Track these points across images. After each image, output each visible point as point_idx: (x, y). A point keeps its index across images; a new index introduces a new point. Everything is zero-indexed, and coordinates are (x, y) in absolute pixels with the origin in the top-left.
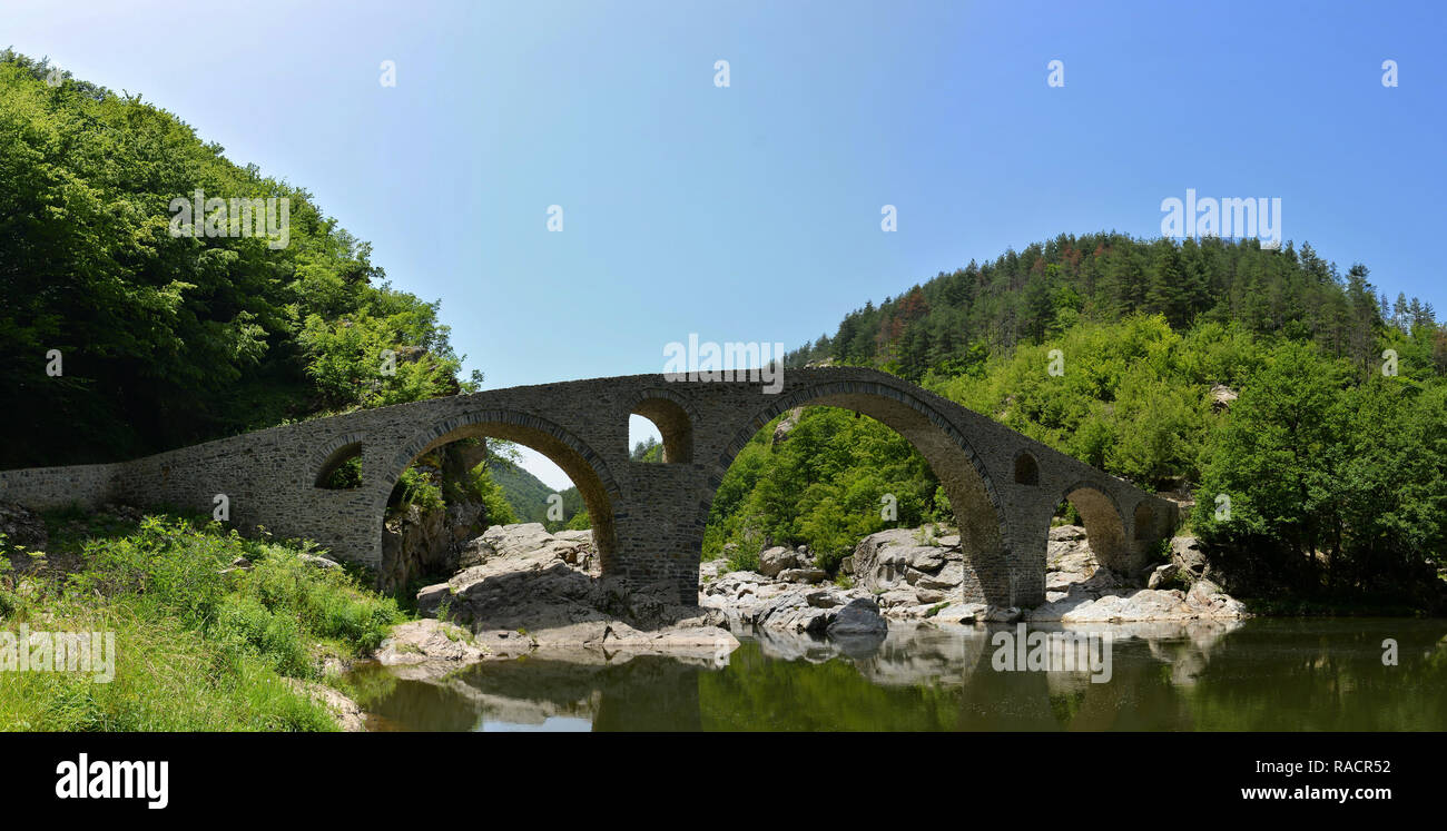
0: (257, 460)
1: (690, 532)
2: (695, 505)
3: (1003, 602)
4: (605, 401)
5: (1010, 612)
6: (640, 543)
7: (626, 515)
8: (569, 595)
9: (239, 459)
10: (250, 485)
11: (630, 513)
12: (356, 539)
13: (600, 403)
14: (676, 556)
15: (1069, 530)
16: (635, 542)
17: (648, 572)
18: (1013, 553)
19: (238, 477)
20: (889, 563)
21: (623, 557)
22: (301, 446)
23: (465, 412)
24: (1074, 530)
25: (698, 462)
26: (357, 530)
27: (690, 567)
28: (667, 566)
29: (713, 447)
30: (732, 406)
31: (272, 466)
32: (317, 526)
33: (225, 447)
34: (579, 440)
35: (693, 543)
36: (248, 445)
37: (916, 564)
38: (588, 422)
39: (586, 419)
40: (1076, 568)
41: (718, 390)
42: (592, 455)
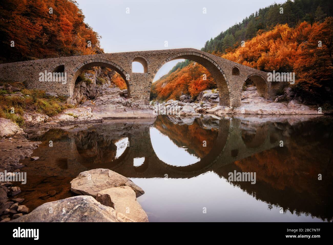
0: (34, 68)
1: (147, 89)
2: (148, 83)
3: (229, 105)
4: (126, 58)
5: (230, 108)
6: (135, 91)
7: (132, 85)
8: (118, 103)
9: (28, 67)
10: (32, 74)
11: (133, 84)
12: (63, 89)
13: (125, 58)
14: (144, 94)
15: (253, 88)
16: (134, 91)
17: (137, 98)
18: (231, 93)
19: (28, 72)
20: (205, 97)
21: (131, 94)
22: (47, 65)
23: (91, 59)
24: (254, 88)
25: (149, 72)
26: (63, 87)
27: (147, 96)
28: (142, 96)
29: (153, 69)
30: (157, 59)
31: (39, 70)
32: (52, 86)
33: (24, 64)
34: (120, 67)
35: (148, 91)
36: (31, 64)
37: (211, 97)
38: (122, 63)
39: (122, 62)
40: (253, 97)
41: (154, 55)
42: (123, 71)
